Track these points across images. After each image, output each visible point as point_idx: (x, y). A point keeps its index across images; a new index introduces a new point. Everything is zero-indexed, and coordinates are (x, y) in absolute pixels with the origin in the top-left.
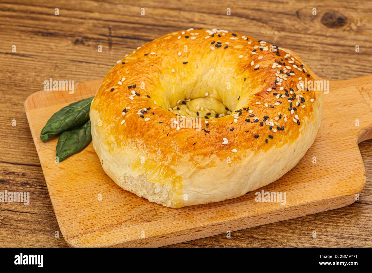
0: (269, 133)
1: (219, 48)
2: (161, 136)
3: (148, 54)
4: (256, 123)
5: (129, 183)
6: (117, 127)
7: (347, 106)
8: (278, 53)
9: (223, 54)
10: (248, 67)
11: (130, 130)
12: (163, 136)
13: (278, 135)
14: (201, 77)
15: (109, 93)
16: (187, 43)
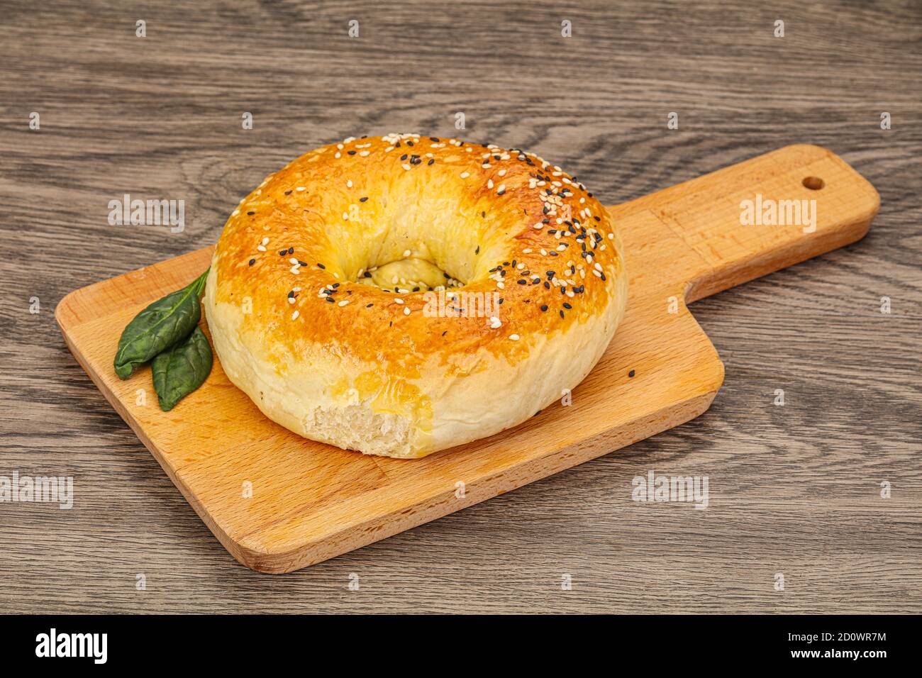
0: (563, 299)
1: (418, 166)
2: (377, 329)
3: (291, 192)
4: (537, 285)
5: (325, 425)
6: (285, 326)
7: (647, 246)
8: (528, 162)
9: (428, 174)
10: (483, 192)
11: (316, 327)
12: (382, 329)
13: (578, 301)
14: (395, 223)
15: (247, 269)
16: (355, 164)
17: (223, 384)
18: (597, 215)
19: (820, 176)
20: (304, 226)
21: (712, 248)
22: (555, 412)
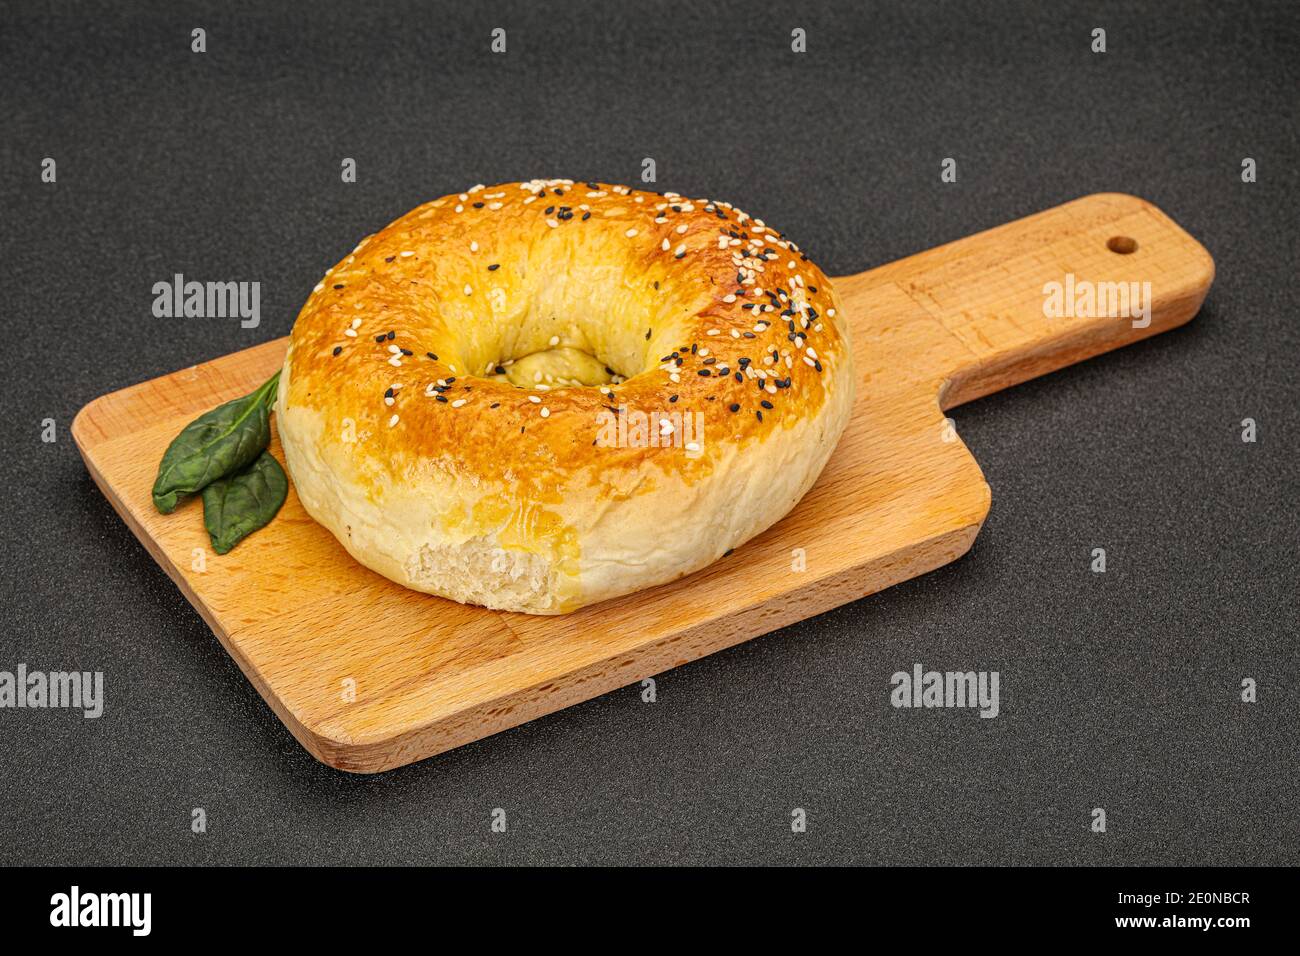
0: (760, 396)
1: (569, 221)
2: (504, 437)
3: (394, 258)
4: (725, 377)
5: (435, 570)
6: (380, 436)
7: (889, 330)
8: (719, 213)
9: (582, 234)
10: (656, 255)
11: (422, 436)
12: (510, 436)
13: (782, 399)
14: (537, 299)
15: (330, 360)
16: (482, 221)
17: (298, 519)
18: (813, 285)
19: (1132, 235)
20: (411, 303)
21: (979, 333)
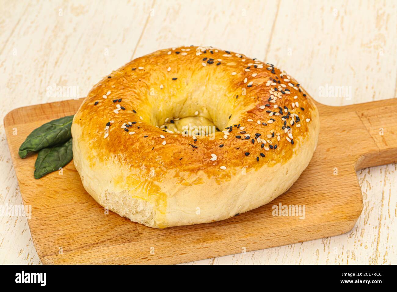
0: (261, 151)
1: (211, 65)
2: (146, 150)
3: (135, 69)
4: (247, 140)
5: (110, 201)
6: (99, 141)
7: (346, 131)
8: (273, 71)
9: (215, 70)
10: (240, 84)
11: (113, 144)
12: (147, 151)
13: (271, 154)
14: (191, 95)
15: (92, 107)
16: (177, 59)
18: (304, 108)
20: (135, 88)
21: (383, 138)
22: (251, 217)
